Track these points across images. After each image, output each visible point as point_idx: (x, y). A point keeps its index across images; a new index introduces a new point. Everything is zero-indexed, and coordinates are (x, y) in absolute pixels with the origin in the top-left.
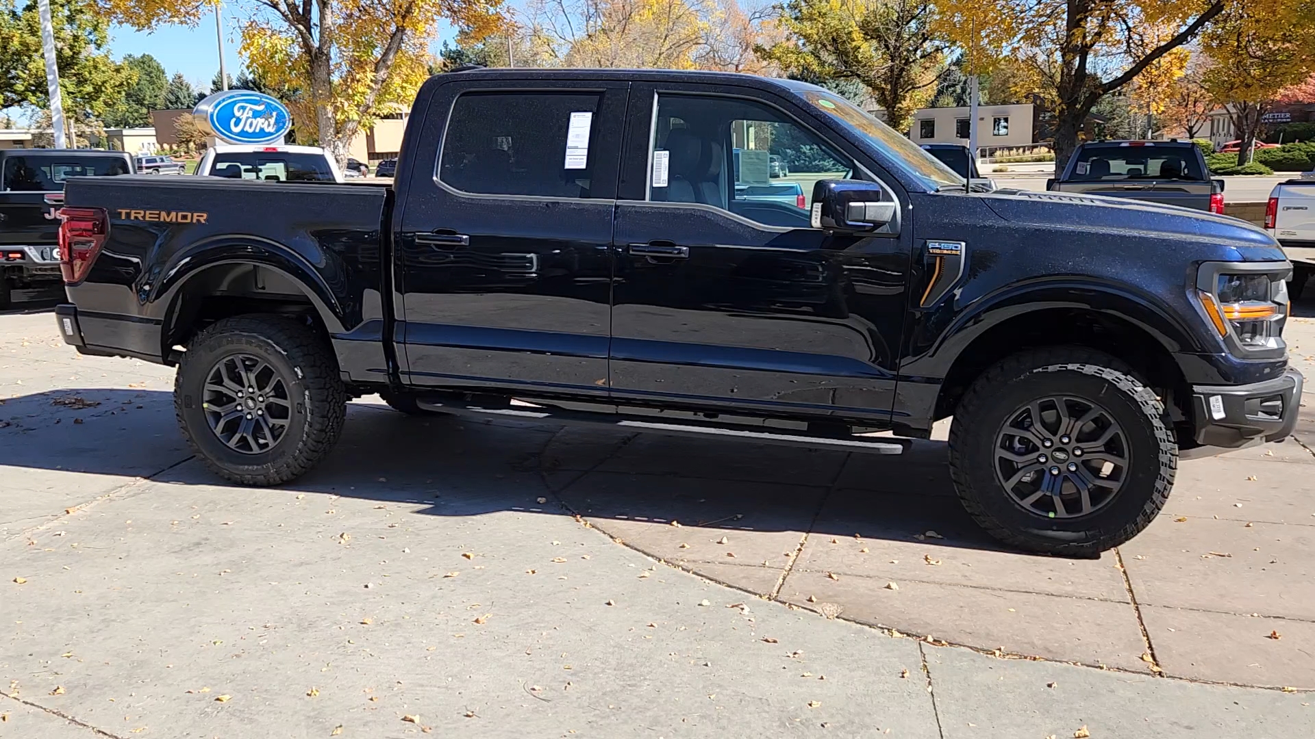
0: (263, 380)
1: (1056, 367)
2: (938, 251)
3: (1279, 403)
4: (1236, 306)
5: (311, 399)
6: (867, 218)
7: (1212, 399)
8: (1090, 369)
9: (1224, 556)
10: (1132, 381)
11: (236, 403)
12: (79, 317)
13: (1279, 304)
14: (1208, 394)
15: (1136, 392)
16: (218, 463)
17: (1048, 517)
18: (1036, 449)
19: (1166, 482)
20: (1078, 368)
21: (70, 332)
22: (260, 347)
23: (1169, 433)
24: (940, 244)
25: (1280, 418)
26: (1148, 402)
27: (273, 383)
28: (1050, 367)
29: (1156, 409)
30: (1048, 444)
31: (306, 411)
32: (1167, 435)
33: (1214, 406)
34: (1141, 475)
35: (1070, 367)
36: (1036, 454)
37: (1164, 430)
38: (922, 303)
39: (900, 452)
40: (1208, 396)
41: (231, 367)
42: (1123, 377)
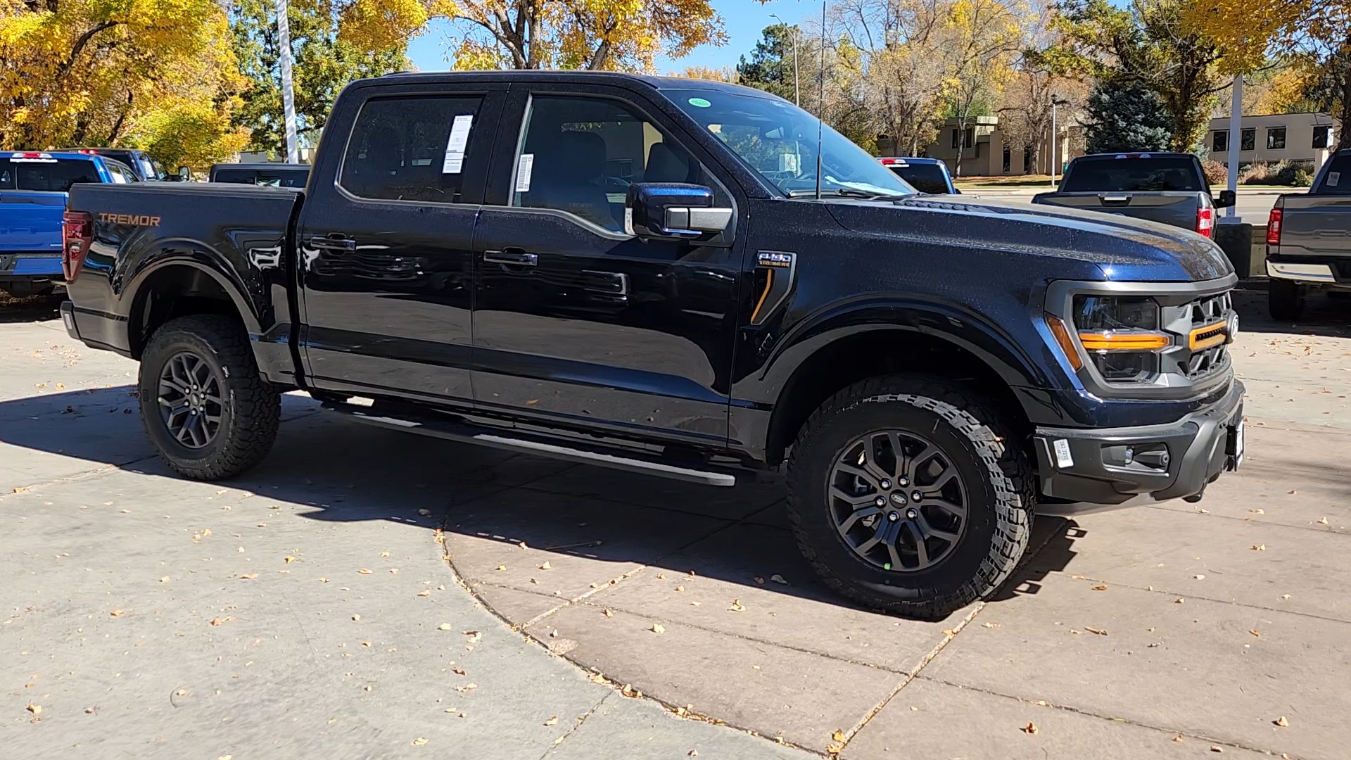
0: (202, 378)
1: (887, 397)
2: (768, 263)
3: (1164, 453)
4: (1106, 334)
5: (235, 398)
6: (692, 225)
7: (1056, 443)
8: (921, 401)
9: (1097, 633)
10: (967, 418)
11: (185, 399)
12: (75, 313)
13: (1176, 334)
14: (1052, 436)
15: (971, 430)
16: (168, 456)
17: (884, 569)
18: (875, 490)
19: (1005, 538)
20: (909, 400)
21: (70, 327)
22: (198, 346)
23: (1009, 480)
24: (770, 255)
25: (1166, 472)
26: (984, 442)
27: (208, 382)
28: (879, 397)
29: (994, 452)
30: (885, 485)
31: (231, 410)
32: (1006, 483)
33: (1059, 452)
34: (977, 528)
35: (901, 397)
36: (874, 496)
37: (1002, 476)
38: (752, 319)
39: (732, 484)
40: (1051, 439)
41: (179, 366)
42: (957, 412)
